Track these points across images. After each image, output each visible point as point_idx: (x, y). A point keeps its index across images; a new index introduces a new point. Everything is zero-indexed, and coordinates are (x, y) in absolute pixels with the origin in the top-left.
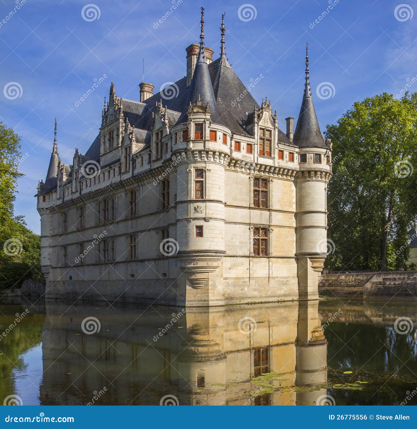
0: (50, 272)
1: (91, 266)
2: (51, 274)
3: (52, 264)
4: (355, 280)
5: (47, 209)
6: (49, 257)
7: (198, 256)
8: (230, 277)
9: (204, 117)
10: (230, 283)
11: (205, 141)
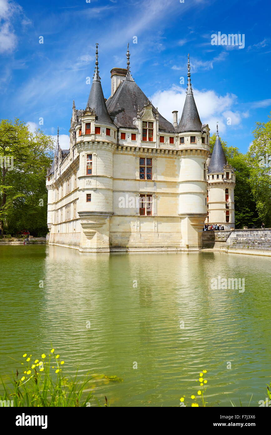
0: (52, 228)
3: (53, 222)
6: (51, 217)
7: (88, 216)
8: (119, 231)
10: (118, 235)
11: (91, 135)
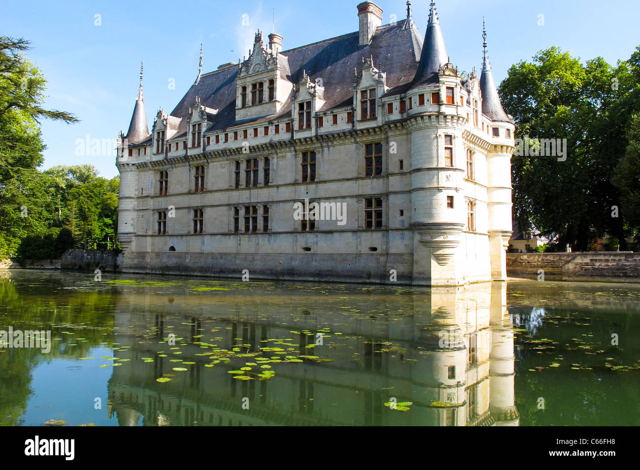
0: (133, 241)
1: (219, 237)
2: (133, 244)
3: (135, 231)
4: (542, 260)
5: (133, 165)
6: (132, 222)
7: (450, 229)
9: (455, 81)
11: (457, 106)
